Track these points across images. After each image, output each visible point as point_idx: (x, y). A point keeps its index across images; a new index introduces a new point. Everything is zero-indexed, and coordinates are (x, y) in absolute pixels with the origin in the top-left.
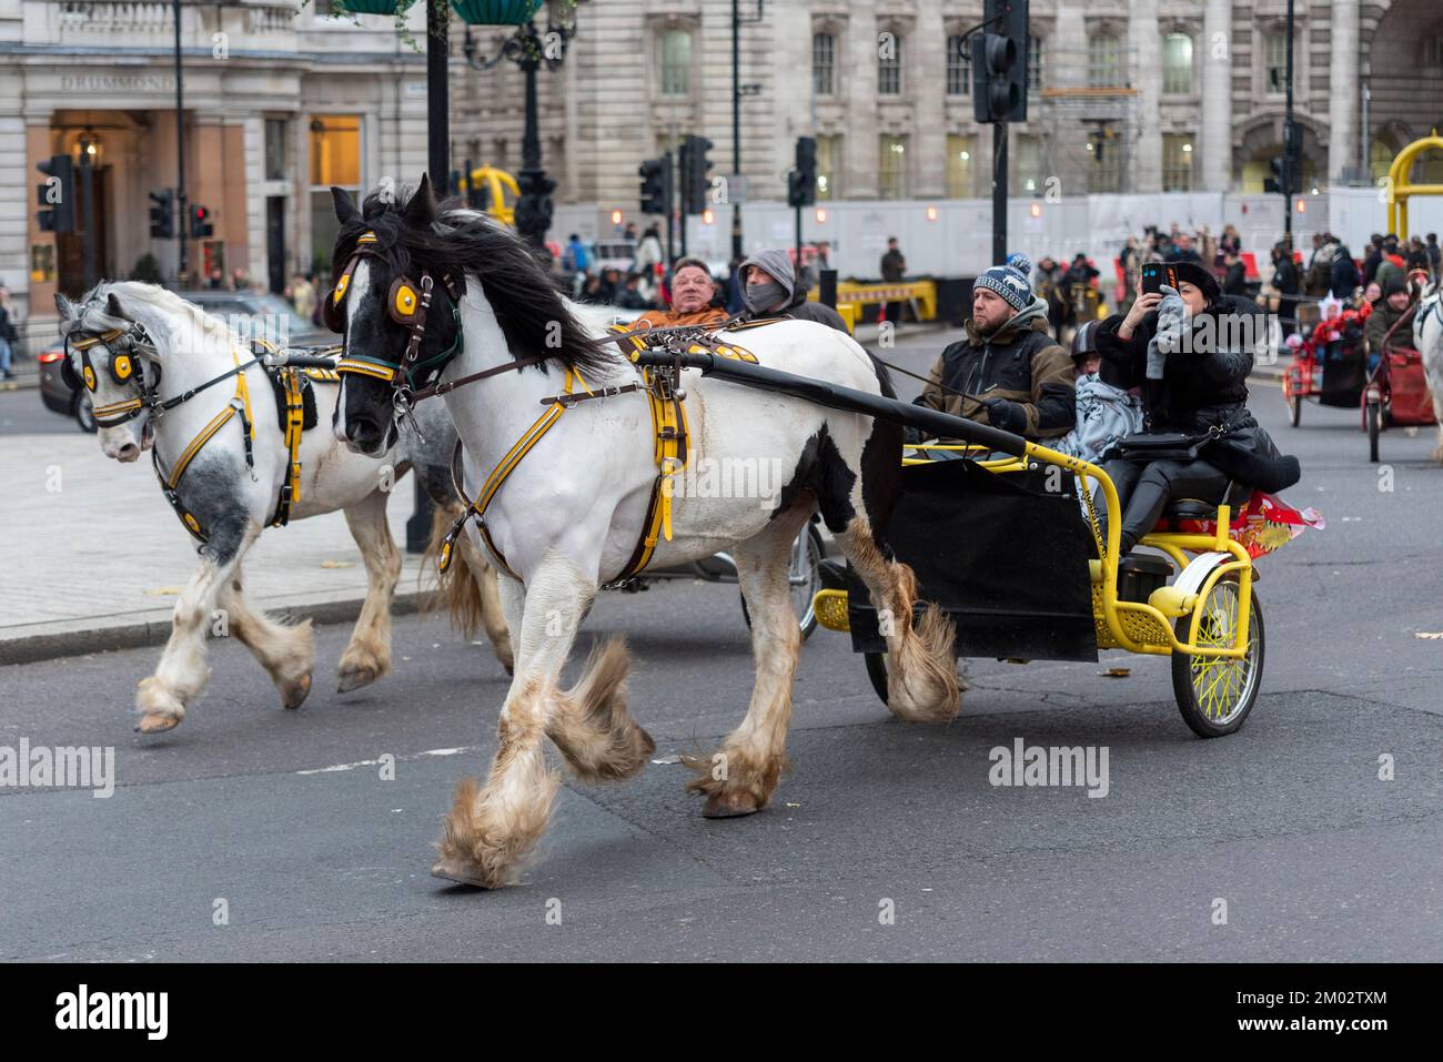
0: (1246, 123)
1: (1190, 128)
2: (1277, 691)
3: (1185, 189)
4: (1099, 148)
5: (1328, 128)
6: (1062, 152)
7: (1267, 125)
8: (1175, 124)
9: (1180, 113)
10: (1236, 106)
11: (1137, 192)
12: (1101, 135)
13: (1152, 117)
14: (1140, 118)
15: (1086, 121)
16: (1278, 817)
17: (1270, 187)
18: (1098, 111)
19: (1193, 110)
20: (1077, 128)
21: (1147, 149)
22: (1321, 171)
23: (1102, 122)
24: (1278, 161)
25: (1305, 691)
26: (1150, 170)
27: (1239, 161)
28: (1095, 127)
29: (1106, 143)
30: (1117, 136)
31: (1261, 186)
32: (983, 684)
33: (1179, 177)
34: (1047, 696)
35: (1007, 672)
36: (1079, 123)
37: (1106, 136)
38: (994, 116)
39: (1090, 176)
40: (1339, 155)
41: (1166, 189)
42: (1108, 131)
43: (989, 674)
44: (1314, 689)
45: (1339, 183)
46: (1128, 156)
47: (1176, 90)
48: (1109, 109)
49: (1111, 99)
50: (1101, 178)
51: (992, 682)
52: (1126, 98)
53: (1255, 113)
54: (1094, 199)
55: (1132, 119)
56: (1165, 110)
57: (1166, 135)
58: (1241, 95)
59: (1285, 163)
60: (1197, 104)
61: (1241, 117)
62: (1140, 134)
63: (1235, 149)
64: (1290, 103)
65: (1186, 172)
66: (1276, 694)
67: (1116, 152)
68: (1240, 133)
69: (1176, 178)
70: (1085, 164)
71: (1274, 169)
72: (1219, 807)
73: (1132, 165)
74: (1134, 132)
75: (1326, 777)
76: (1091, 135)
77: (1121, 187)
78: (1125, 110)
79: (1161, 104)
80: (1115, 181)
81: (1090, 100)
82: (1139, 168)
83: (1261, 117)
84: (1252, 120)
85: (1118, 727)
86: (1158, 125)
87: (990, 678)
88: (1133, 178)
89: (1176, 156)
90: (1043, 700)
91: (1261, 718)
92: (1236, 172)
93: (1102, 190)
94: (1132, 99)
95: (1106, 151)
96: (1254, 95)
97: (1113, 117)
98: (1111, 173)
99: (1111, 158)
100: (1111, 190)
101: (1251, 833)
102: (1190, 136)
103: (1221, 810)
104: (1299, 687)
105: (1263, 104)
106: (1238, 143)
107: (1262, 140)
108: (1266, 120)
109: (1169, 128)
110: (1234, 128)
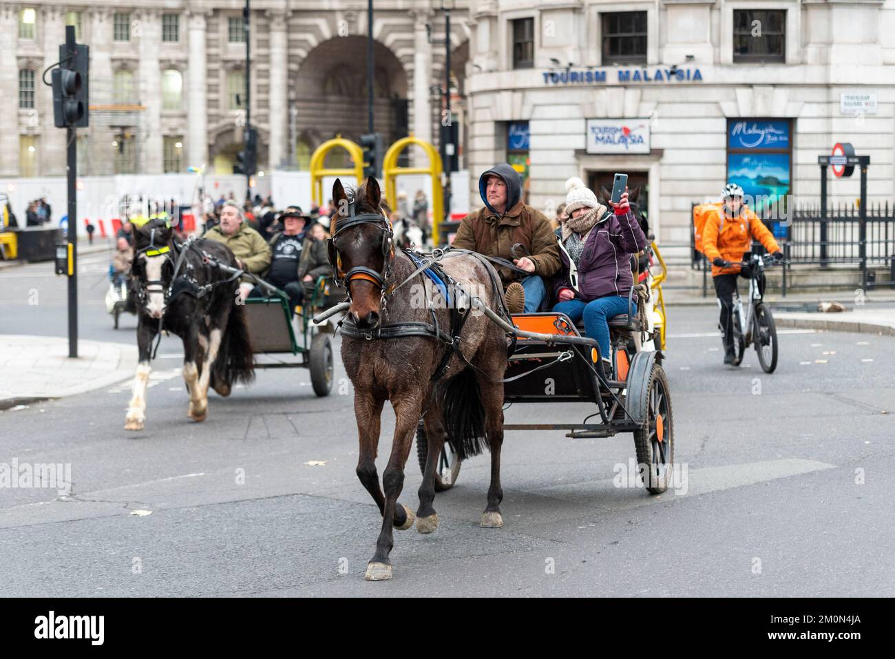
0: (216, 129)
1: (180, 132)
2: (277, 495)
3: (178, 171)
4: (121, 145)
5: (268, 133)
6: (97, 147)
7: (230, 131)
8: (171, 129)
9: (174, 122)
10: (211, 118)
11: (147, 173)
12: (122, 136)
13: (155, 124)
14: (148, 125)
15: (113, 127)
16: (289, 576)
17: (236, 170)
18: (121, 120)
19: (182, 121)
20: (107, 132)
21: (153, 146)
22: (265, 161)
23: (123, 128)
24: (242, 154)
25: (293, 495)
26: (155, 159)
27: (213, 153)
28: (118, 131)
29: (126, 142)
30: (133, 137)
31: (230, 170)
32: (83, 498)
33: (173, 163)
34: (127, 504)
35: (97, 490)
36: (108, 128)
37: (125, 137)
38: (68, 124)
39: (116, 164)
40: (276, 151)
41: (166, 172)
42: (128, 133)
43: (87, 492)
44: (299, 493)
45: (278, 168)
46: (140, 150)
47: (171, 107)
48: (127, 120)
49: (129, 113)
50: (123, 164)
51: (90, 496)
52: (137, 113)
53: (222, 122)
54: (119, 178)
55: (143, 126)
56: (164, 120)
57: (166, 137)
58: (213, 111)
59: (246, 155)
60: (184, 116)
61: (213, 126)
62: (148, 136)
63: (210, 147)
64: (248, 117)
65: (178, 161)
66: (275, 497)
67: (132, 147)
68: (213, 135)
69: (172, 164)
70: (112, 155)
71: (239, 159)
72: (251, 571)
73: (143, 156)
74: (143, 134)
75: (315, 548)
76: (116, 136)
77: (136, 170)
78: (138, 120)
79: (162, 116)
80: (132, 167)
81: (115, 113)
82: (147, 159)
83: (226, 125)
84: (220, 128)
85: (177, 523)
86: (159, 130)
87: (88, 494)
88: (143, 164)
89: (172, 151)
90: (125, 507)
91: (268, 513)
92: (211, 161)
93: (123, 172)
94: (143, 113)
95: (126, 147)
96: (221, 111)
97: (130, 124)
98: (129, 162)
99: (130, 151)
100: (129, 172)
101: (273, 587)
102: (180, 138)
103: (252, 573)
104: (289, 493)
105: (227, 117)
106: (212, 142)
107: (227, 140)
108: (229, 127)
109: (166, 132)
110: (209, 132)
